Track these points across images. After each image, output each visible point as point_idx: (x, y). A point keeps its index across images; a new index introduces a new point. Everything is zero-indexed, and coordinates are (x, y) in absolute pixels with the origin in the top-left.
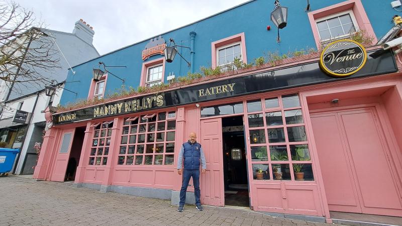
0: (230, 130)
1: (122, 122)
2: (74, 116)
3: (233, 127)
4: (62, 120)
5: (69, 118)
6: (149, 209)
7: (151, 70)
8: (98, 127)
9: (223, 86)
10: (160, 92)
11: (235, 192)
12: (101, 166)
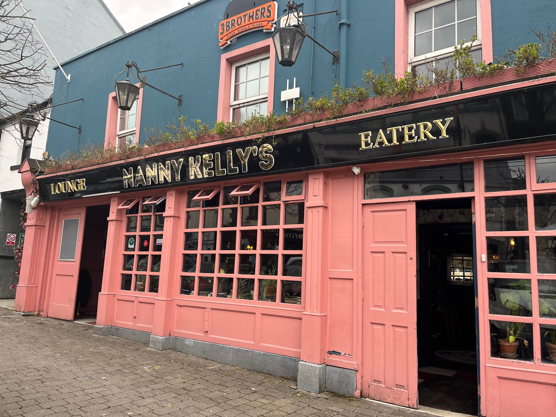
0: (441, 217)
1: (184, 200)
2: (82, 184)
3: (451, 211)
4: (57, 191)
5: (72, 186)
6: (252, 397)
7: (242, 70)
8: (134, 210)
9: (421, 125)
10: (266, 135)
11: (450, 373)
12: (147, 295)
